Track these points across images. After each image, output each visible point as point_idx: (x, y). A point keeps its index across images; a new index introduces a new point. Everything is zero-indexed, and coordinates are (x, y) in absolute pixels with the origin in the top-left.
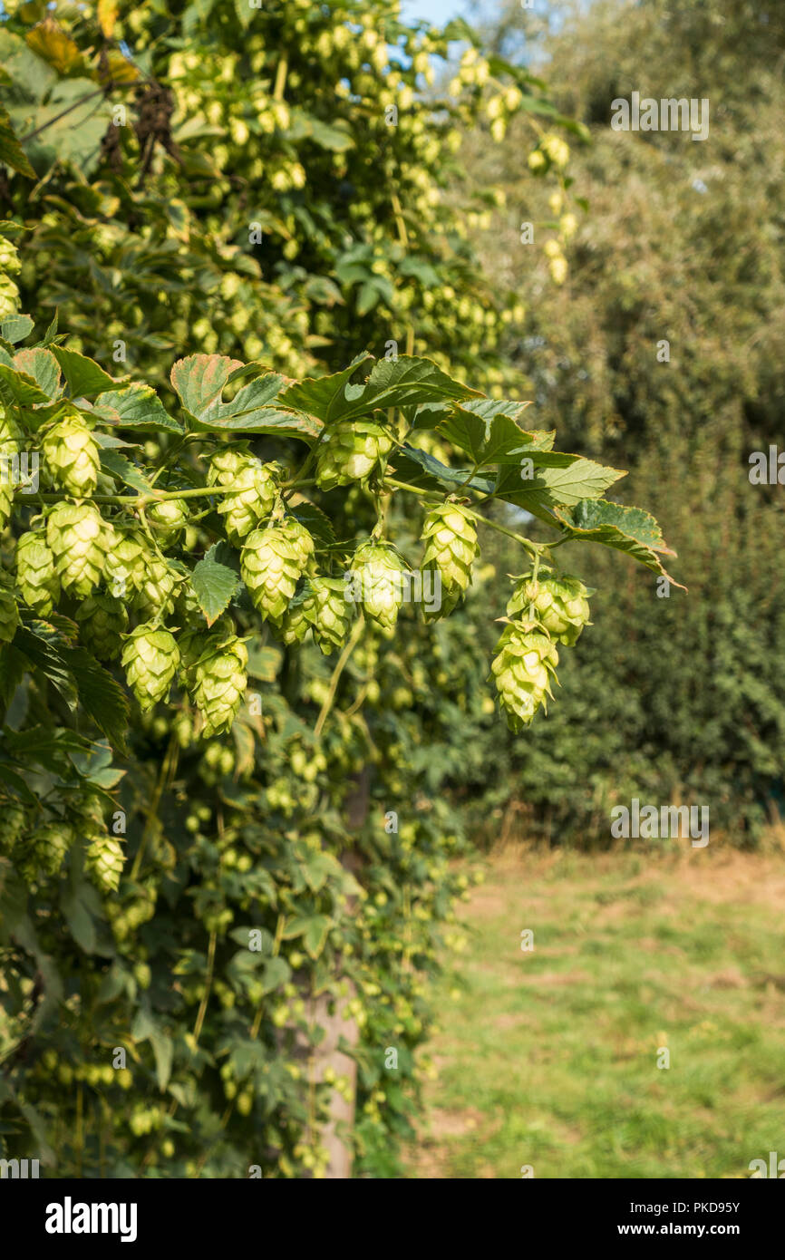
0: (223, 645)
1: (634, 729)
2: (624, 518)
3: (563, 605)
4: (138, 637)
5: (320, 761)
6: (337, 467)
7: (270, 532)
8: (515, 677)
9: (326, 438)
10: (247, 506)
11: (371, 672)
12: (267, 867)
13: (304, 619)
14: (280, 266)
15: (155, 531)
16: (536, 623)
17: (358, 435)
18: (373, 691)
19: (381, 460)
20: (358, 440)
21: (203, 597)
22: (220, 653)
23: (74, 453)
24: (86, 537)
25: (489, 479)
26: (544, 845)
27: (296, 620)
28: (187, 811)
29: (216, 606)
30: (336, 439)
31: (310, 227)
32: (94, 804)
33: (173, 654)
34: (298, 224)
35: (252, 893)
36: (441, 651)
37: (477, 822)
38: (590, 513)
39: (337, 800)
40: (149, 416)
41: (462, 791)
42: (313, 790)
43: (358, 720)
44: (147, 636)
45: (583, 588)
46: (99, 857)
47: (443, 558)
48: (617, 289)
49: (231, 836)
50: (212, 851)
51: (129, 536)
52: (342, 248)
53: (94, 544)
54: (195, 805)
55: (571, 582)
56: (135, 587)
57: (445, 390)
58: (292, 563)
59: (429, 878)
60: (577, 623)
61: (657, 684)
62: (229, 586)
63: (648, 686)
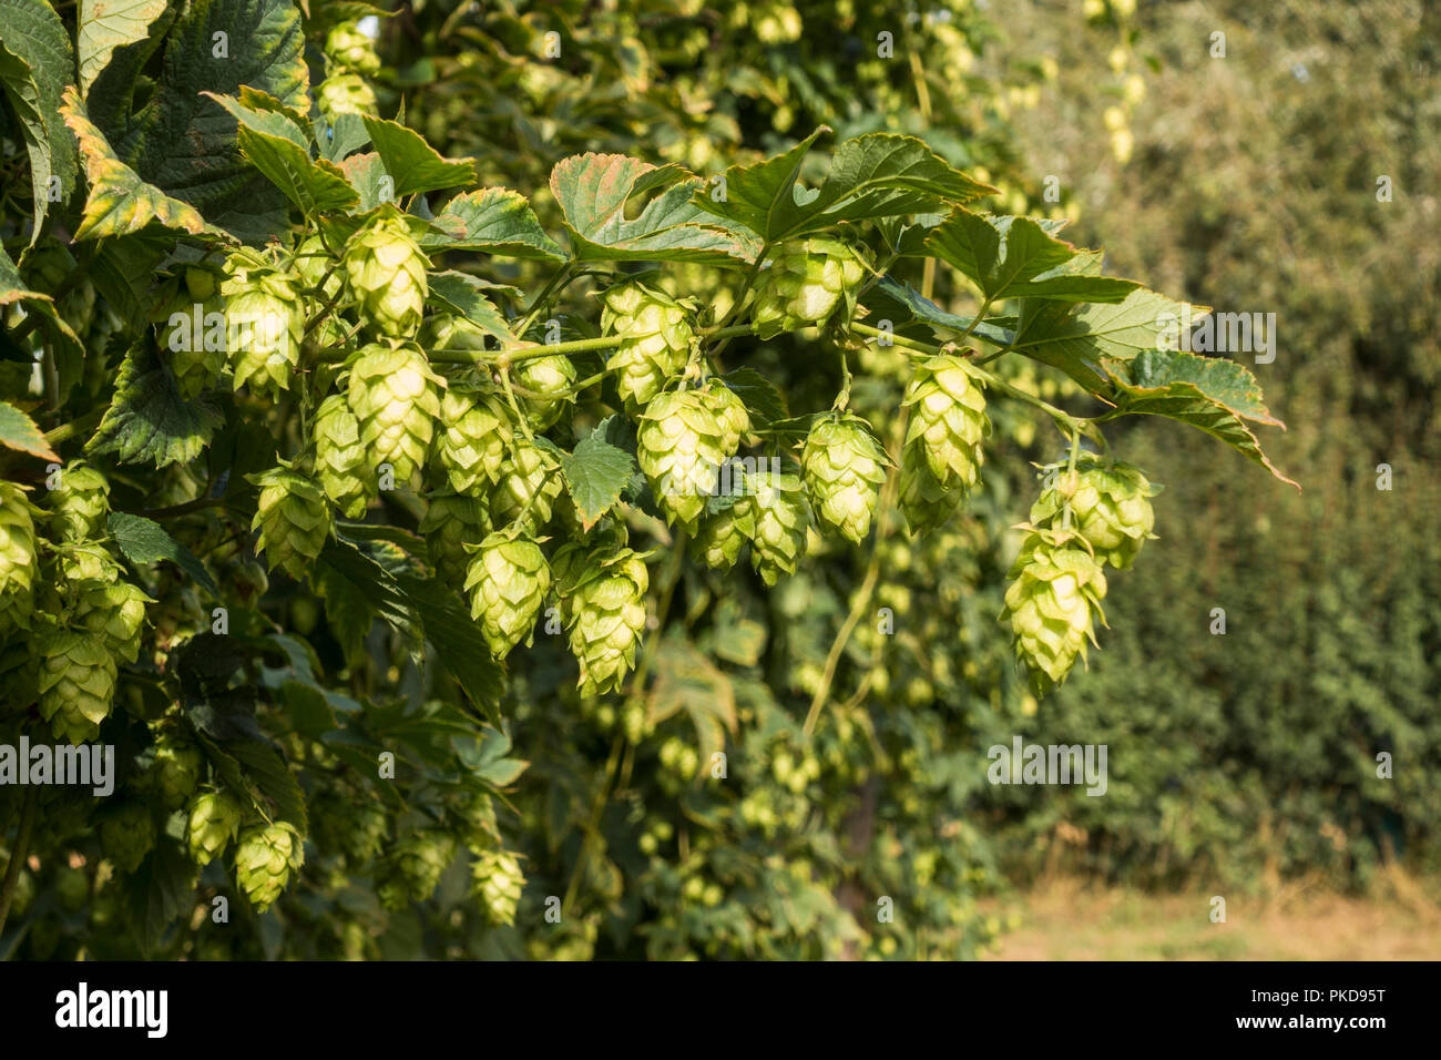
0: (610, 562)
1: (1214, 741)
2: (1206, 375)
3: (1113, 506)
4: (488, 549)
5: (811, 767)
6: (782, 303)
7: (681, 395)
8: (1039, 613)
9: (767, 263)
10: (649, 360)
11: (877, 655)
12: (742, 901)
13: (736, 530)
14: (769, 139)
15: (525, 403)
16: (1073, 533)
17: (814, 256)
18: (878, 680)
19: (847, 294)
20: (812, 265)
21: (579, 489)
22: (607, 574)
23: (390, 271)
24: (405, 394)
25: (1008, 327)
26: (1099, 884)
27: (724, 531)
28: (642, 828)
29: (598, 503)
30: (781, 263)
31: (807, 91)
32: (483, 806)
33: (539, 574)
34: (793, 90)
35: (721, 933)
36: (969, 634)
37: (1016, 854)
38: (1154, 368)
39: (833, 818)
40: (518, 236)
41: (998, 814)
42: (802, 806)
43: (861, 716)
44: (502, 548)
45: (1143, 481)
46: (488, 878)
47: (934, 435)
48: (1197, 198)
49: (695, 861)
50: (673, 878)
51: (480, 403)
52: (847, 118)
53: (415, 405)
54: (653, 820)
55: (1126, 473)
56: (488, 478)
57: (939, 186)
58: (713, 441)
59: (950, 923)
60: (1134, 533)
61: (1243, 686)
62: (621, 475)
63: (1231, 687)
